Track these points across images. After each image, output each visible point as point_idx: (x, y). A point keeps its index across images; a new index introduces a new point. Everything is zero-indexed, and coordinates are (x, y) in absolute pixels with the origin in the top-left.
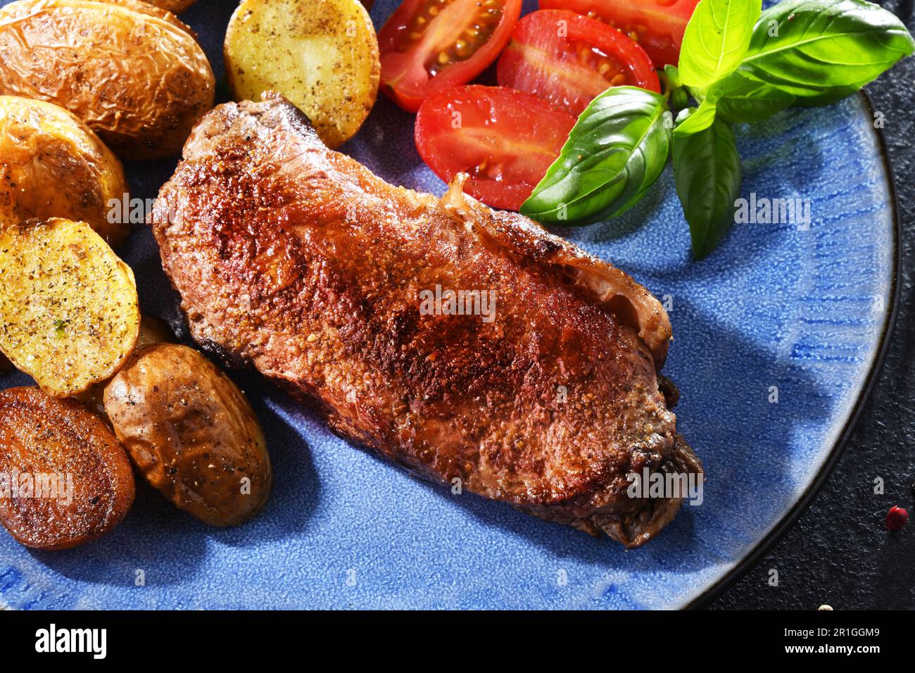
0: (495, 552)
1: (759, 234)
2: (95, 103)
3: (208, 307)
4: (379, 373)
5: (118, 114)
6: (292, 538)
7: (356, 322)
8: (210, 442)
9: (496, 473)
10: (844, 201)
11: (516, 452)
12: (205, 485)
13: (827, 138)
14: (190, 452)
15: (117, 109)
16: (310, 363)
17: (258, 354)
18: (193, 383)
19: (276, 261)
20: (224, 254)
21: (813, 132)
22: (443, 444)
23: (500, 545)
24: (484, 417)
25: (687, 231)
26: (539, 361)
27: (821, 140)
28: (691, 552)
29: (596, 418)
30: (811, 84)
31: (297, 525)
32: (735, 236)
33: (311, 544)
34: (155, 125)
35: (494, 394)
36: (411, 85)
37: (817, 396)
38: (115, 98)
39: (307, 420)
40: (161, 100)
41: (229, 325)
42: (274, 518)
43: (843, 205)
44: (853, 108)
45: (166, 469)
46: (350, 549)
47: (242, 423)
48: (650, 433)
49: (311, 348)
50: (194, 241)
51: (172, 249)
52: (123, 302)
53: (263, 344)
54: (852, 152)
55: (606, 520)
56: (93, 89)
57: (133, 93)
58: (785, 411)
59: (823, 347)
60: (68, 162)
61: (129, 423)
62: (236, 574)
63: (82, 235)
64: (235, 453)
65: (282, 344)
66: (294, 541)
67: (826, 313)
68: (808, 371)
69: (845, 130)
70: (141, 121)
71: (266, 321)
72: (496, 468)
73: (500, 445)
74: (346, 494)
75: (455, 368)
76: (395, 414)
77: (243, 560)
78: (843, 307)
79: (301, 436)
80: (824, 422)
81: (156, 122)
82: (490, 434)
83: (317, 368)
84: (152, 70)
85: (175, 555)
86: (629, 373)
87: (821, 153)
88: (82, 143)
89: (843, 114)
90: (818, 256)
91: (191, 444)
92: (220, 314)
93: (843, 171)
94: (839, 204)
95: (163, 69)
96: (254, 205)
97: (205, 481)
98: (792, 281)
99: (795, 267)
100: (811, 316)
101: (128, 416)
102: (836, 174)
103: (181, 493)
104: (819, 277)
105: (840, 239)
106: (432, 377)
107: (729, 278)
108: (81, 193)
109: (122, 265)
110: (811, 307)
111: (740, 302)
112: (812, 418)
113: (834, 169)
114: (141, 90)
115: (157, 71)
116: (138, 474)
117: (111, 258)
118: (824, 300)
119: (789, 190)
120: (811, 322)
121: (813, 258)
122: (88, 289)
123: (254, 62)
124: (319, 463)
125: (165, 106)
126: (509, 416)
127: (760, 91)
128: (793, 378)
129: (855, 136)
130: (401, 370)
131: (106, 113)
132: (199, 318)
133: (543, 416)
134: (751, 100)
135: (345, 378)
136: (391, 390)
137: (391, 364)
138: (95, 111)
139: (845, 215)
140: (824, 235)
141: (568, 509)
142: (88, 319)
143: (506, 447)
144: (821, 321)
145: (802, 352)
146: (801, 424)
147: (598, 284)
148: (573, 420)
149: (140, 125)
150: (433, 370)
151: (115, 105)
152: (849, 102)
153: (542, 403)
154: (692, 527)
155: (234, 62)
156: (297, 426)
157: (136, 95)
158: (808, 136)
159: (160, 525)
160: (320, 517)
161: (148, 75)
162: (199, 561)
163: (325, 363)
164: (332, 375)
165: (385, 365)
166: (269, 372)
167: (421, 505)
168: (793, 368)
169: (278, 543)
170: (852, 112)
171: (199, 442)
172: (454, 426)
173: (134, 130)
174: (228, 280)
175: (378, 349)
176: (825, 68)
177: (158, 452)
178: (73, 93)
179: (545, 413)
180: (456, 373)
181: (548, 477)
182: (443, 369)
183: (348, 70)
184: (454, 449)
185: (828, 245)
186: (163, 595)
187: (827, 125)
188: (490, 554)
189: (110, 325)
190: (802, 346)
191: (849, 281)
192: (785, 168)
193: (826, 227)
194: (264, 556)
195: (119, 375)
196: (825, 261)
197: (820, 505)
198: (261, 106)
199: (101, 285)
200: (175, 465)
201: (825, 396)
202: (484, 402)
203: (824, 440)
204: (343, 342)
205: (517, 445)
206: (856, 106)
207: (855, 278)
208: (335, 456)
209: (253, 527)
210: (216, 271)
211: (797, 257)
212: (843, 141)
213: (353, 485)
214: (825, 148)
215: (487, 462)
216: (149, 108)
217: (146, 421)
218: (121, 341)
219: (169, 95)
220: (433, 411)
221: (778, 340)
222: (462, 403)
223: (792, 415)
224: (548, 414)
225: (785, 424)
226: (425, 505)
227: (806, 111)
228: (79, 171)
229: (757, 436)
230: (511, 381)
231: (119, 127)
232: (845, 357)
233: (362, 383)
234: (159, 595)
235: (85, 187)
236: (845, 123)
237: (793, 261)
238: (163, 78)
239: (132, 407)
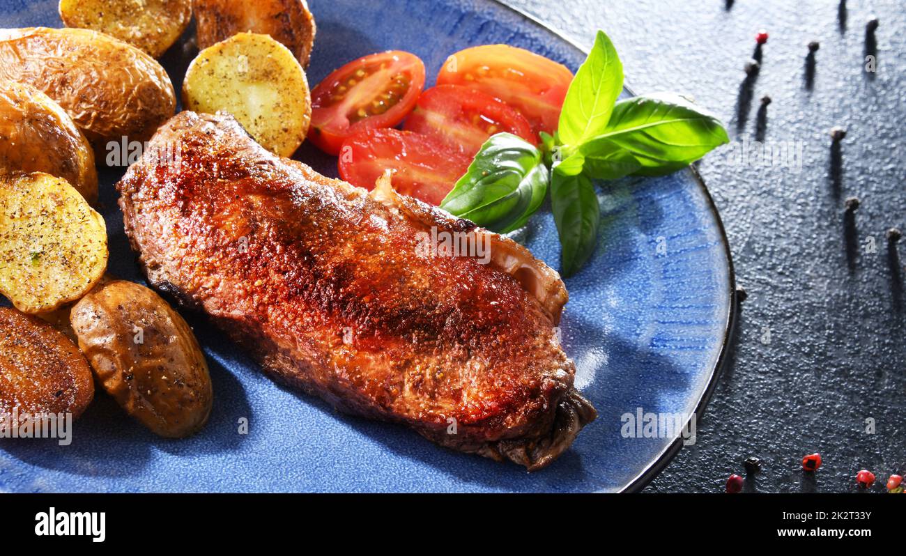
0: (408, 475)
1: (615, 263)
2: (75, 104)
3: (167, 256)
4: (318, 312)
5: (94, 114)
6: (228, 453)
7: (300, 269)
8: (164, 357)
9: (418, 399)
10: (683, 241)
11: (437, 382)
12: (158, 394)
13: (665, 198)
14: (147, 363)
15: (93, 109)
16: (255, 305)
17: (209, 296)
18: (152, 309)
19: (231, 219)
20: (186, 212)
21: (654, 193)
22: (372, 372)
23: (412, 470)
24: (410, 351)
25: (556, 258)
26: (459, 307)
27: (661, 199)
28: (581, 481)
29: (509, 355)
30: (653, 156)
31: (232, 444)
32: (595, 263)
33: (244, 459)
34: (124, 127)
35: (419, 333)
36: (336, 128)
37: (676, 373)
38: (93, 100)
39: (242, 366)
40: (132, 106)
41: (184, 271)
42: (211, 437)
43: (682, 243)
44: (686, 177)
45: (124, 375)
46: (279, 465)
47: (192, 349)
48: (557, 368)
49: (256, 291)
50: (157, 203)
51: (137, 211)
52: (94, 240)
53: (214, 287)
54: (687, 207)
55: (511, 446)
56: (75, 92)
57: (109, 97)
58: (650, 383)
59: (676, 340)
60: (53, 130)
61: (95, 334)
62: (178, 475)
63: (61, 187)
64: (185, 371)
65: (231, 287)
66: (229, 456)
67: (676, 317)
68: (666, 356)
69: (680, 192)
70: (113, 122)
71: (218, 267)
72: (418, 395)
73: (423, 375)
74: (275, 424)
75: (386, 308)
76: (331, 346)
77: (184, 466)
78: (690, 312)
79: (236, 378)
80: (685, 390)
81: (126, 124)
82: (414, 366)
83: (261, 308)
84: (127, 80)
85: (123, 456)
86: (536, 323)
87: (662, 209)
88: (66, 120)
89: (678, 182)
90: (665, 278)
91: (149, 357)
92: (176, 263)
93: (681, 220)
94: (679, 243)
95: (136, 80)
96: (213, 177)
97: (156, 391)
98: (645, 295)
99: (646, 285)
100: (664, 319)
101: (92, 328)
102: (676, 222)
103: (135, 399)
104: (667, 292)
105: (682, 266)
106: (366, 315)
107: (593, 291)
108: (62, 159)
109: (95, 214)
110: (664, 313)
111: (604, 308)
112: (674, 388)
113: (673, 219)
114: (116, 95)
115: (131, 81)
116: (98, 380)
117: (85, 207)
118: (674, 308)
119: (637, 233)
120: (664, 323)
121: (661, 279)
122: (63, 229)
123: (208, 97)
124: (252, 399)
125: (135, 112)
126: (432, 352)
127: (616, 154)
128: (654, 361)
129: (689, 196)
130: (338, 309)
131: (83, 113)
132: (156, 266)
133: (461, 352)
134: (609, 162)
135: (286, 316)
136: (328, 326)
137: (330, 303)
138: (74, 111)
139: (685, 250)
140: (668, 263)
141: (482, 430)
142: (62, 253)
143: (428, 377)
144: (673, 322)
145: (659, 344)
146: (665, 393)
147: (505, 260)
148: (489, 356)
149: (111, 125)
150: (367, 310)
151: (93, 106)
152: (682, 173)
153: (461, 341)
154: (579, 463)
155: (191, 95)
156: (232, 370)
157: (112, 99)
158: (650, 197)
159: (109, 434)
160: (253, 440)
161: (124, 84)
162: (144, 464)
163: (268, 305)
164: (274, 314)
165: (324, 305)
166: (216, 312)
167: (341, 437)
168: (652, 354)
169: (215, 456)
170: (685, 180)
171: (155, 356)
172: (383, 358)
173: (105, 129)
174: (187, 234)
175: (319, 291)
176: (663, 147)
177: (118, 359)
178: (57, 95)
179: (464, 350)
180: (387, 313)
181: (465, 403)
182: (376, 309)
183: (286, 109)
184: (382, 376)
185: (673, 270)
186: (112, 484)
187: (665, 189)
188: (403, 476)
189: (81, 257)
190: (658, 339)
191: (693, 294)
192: (633, 218)
193: (670, 258)
194: (202, 464)
195: (86, 297)
196: (671, 281)
197: (670, 471)
198: (216, 118)
199: (74, 227)
200: (132, 373)
201: (683, 373)
202: (410, 340)
203: (687, 403)
204: (287, 286)
205: (438, 376)
206: (688, 176)
207: (698, 293)
208: (266, 395)
209: (193, 442)
210: (177, 226)
211: (648, 279)
212: (679, 199)
213: (282, 418)
214: (665, 204)
215: (411, 389)
216: (121, 112)
217: (109, 332)
218: (90, 270)
219: (139, 102)
220: (365, 344)
221: (638, 335)
222: (390, 339)
223: (657, 387)
224: (466, 351)
225: (651, 393)
226: (345, 437)
227: (647, 179)
228: (62, 140)
229: (628, 401)
230: (435, 323)
231: (93, 127)
232: (698, 346)
233: (302, 320)
234: (109, 484)
235: (66, 154)
236: (680, 187)
237: (645, 281)
238: (136, 88)
239: (97, 320)
